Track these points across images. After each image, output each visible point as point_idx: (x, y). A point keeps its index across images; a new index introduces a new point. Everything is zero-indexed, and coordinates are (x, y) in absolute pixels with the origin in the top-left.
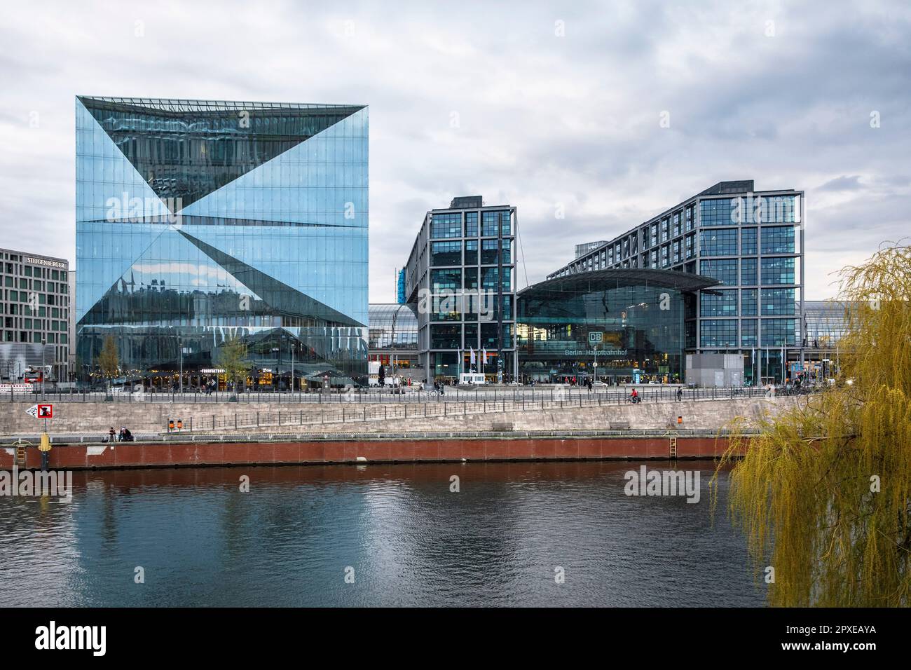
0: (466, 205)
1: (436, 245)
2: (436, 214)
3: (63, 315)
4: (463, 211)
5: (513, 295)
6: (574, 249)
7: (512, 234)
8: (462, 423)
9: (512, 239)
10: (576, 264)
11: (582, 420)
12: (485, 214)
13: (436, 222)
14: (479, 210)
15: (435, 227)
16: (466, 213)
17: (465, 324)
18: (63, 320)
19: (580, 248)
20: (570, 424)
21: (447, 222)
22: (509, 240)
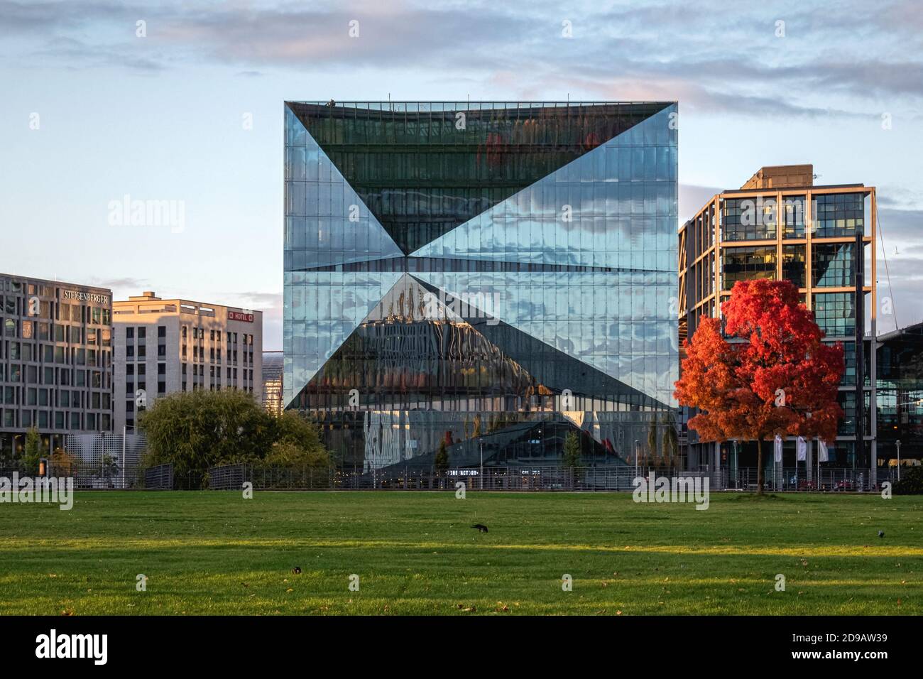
2: (732, 198)
4: (778, 194)
12: (818, 198)
14: (809, 192)
15: (729, 221)
16: (785, 197)
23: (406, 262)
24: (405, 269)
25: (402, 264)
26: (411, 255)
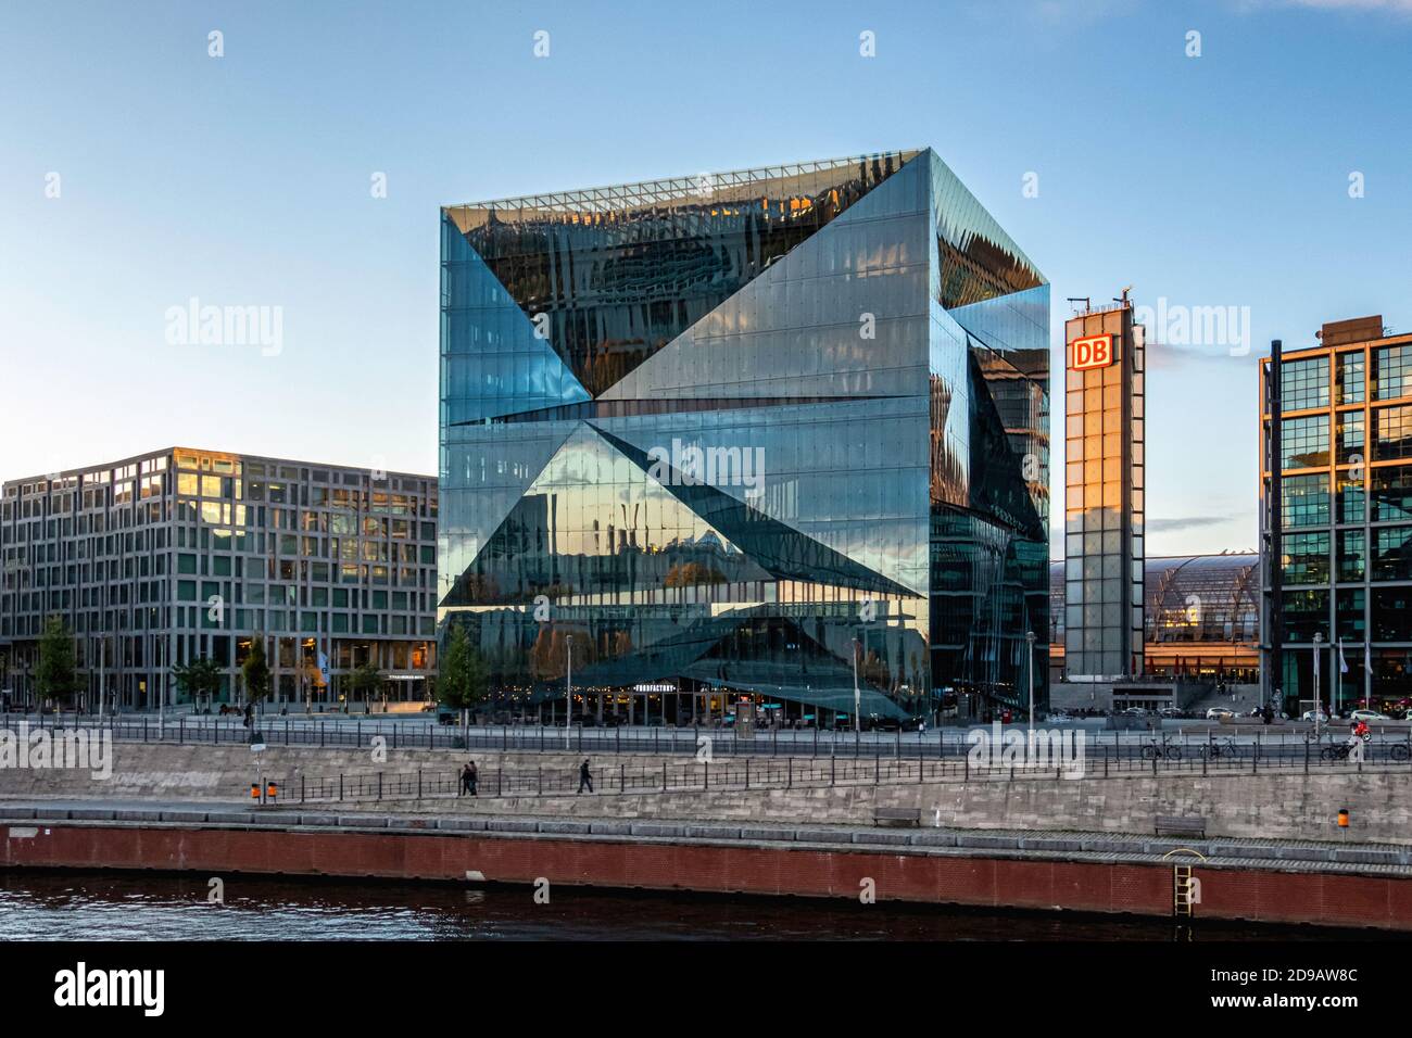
4: (1331, 351)
8: (818, 805)
11: (1099, 808)
12: (1381, 353)
20: (1067, 817)
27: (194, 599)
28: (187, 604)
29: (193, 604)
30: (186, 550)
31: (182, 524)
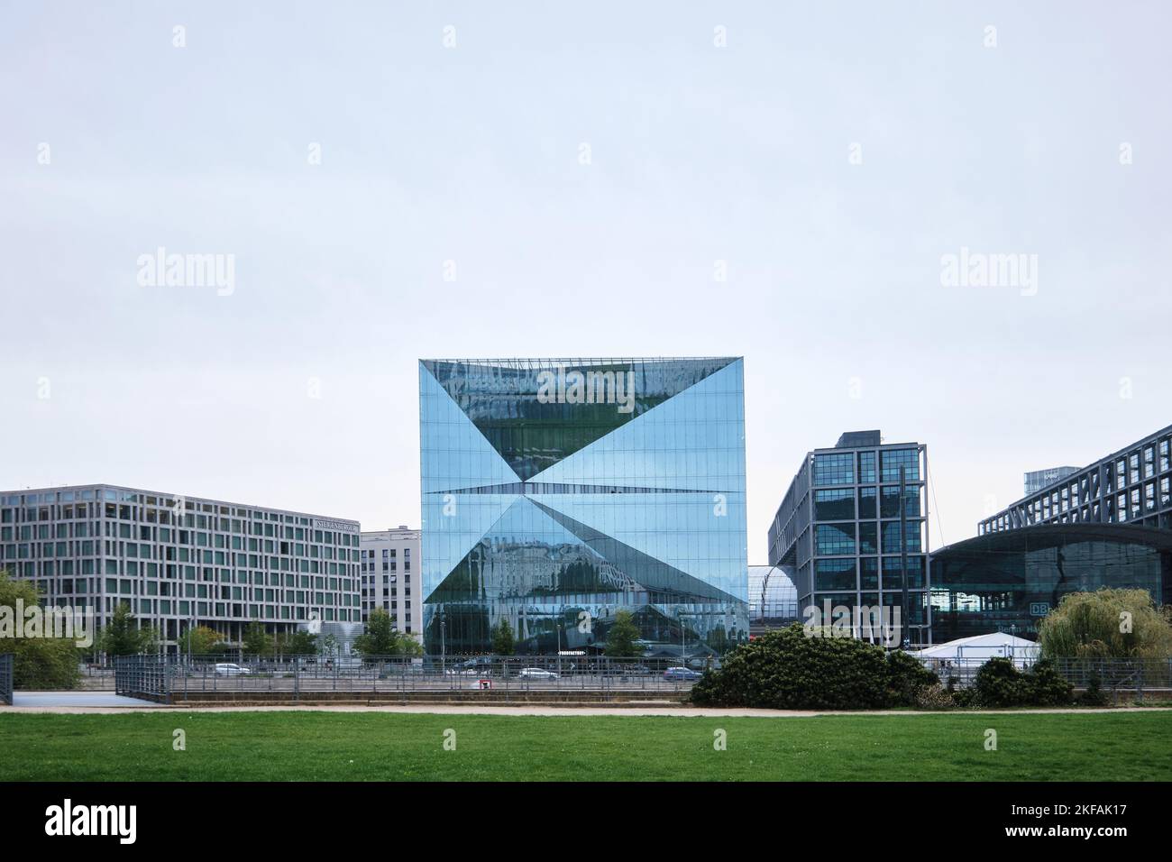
0: (859, 443)
1: (820, 494)
2: (820, 454)
3: (356, 588)
4: (855, 450)
5: (925, 557)
6: (1023, 479)
7: (922, 478)
9: (921, 485)
10: (1018, 508)
12: (884, 454)
13: (820, 465)
14: (877, 449)
15: (818, 470)
16: (859, 453)
17: (861, 594)
18: (355, 593)
19: (1032, 478)
21: (834, 464)
22: (917, 487)
23: (524, 486)
24: (523, 492)
25: (521, 488)
26: (527, 481)
27: (116, 592)
28: (112, 595)
29: (115, 595)
30: (111, 557)
31: (108, 538)
